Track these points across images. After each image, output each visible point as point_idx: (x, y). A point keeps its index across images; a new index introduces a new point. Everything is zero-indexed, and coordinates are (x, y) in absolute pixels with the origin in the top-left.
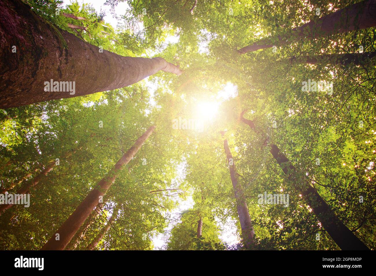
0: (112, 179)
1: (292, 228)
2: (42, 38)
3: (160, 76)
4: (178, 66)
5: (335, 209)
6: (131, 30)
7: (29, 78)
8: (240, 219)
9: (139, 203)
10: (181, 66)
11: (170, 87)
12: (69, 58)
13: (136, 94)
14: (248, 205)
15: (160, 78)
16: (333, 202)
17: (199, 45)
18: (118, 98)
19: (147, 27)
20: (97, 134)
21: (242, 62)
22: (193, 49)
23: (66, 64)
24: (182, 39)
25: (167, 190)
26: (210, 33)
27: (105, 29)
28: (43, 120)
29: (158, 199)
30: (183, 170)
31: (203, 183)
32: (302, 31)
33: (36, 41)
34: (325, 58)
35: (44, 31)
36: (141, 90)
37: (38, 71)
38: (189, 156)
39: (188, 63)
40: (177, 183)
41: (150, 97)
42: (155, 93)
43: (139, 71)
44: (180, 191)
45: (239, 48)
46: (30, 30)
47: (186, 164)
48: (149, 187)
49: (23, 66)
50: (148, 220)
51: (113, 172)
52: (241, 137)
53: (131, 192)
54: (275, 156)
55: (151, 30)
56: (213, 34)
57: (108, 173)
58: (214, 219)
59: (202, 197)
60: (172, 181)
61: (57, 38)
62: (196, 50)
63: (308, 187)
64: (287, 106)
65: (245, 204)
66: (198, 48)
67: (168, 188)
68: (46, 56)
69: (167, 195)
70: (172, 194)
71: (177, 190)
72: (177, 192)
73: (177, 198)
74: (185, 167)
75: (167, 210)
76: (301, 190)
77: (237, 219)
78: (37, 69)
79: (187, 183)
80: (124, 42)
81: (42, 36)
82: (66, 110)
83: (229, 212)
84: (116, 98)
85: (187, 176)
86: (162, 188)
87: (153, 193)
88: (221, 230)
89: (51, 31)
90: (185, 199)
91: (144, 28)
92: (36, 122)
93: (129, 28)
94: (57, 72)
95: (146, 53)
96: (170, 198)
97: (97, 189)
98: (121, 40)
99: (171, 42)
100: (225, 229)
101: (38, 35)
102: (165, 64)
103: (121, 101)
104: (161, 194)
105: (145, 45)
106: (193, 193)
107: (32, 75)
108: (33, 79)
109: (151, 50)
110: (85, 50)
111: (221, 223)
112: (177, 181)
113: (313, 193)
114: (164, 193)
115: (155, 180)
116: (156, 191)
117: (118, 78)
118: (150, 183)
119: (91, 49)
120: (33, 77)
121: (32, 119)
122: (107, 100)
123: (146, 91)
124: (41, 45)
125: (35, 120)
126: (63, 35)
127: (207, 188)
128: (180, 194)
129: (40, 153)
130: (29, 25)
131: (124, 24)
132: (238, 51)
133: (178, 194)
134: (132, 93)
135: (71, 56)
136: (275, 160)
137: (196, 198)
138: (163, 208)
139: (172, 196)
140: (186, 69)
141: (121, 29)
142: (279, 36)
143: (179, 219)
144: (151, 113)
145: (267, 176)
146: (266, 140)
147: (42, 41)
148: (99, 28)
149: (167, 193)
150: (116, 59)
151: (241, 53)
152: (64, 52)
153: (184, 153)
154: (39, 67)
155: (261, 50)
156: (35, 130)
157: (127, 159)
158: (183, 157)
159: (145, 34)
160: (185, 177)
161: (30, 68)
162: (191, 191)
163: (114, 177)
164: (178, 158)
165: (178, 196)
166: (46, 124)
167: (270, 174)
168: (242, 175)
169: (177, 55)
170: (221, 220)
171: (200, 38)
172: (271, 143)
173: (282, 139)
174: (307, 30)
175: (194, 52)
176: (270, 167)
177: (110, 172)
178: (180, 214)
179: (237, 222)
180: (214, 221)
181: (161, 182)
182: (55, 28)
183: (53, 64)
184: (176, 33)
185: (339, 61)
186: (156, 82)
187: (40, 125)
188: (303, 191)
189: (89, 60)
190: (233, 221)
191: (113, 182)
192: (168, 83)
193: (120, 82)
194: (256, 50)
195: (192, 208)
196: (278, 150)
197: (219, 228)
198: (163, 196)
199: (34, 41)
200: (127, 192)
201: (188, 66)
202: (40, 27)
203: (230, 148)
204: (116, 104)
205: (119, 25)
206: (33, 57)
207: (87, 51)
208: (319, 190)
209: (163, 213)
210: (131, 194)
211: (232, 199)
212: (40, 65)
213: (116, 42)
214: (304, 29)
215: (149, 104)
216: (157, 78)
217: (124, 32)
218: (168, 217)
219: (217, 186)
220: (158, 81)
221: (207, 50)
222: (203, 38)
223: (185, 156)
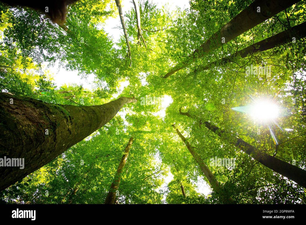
0: (118, 181)
1: (239, 169)
2: (54, 116)
3: (125, 106)
4: (134, 98)
5: (258, 147)
6: (100, 87)
7: (53, 143)
8: (205, 175)
9: (140, 190)
10: (135, 97)
11: (133, 110)
12: (72, 121)
13: (115, 122)
14: (206, 164)
15: (126, 108)
16: (255, 143)
17: (141, 82)
18: (105, 128)
19: (109, 83)
20: (99, 155)
21: (169, 82)
22: (139, 85)
23: (72, 124)
24: (131, 82)
25: (154, 174)
26: (145, 73)
27: (85, 92)
28: (63, 159)
29: (150, 182)
30: (159, 157)
31: (174, 161)
32: (194, 56)
33: (51, 120)
34: (212, 65)
35: (54, 112)
36: (117, 118)
37: (57, 137)
38: (159, 147)
39: (139, 94)
40: (159, 167)
41: (124, 121)
42: (126, 117)
43: (114, 109)
44: (162, 171)
45: (163, 76)
46: (46, 115)
47: (159, 153)
48: (143, 176)
49: (48, 137)
50: (150, 199)
51: (118, 176)
52: (185, 124)
53: (133, 185)
54: (210, 128)
55: (112, 84)
56: (146, 73)
57: (114, 178)
58: (190, 182)
59: (177, 170)
60: (155, 167)
61: (62, 112)
62: (140, 85)
63: (237, 140)
64: (203, 97)
65: (204, 164)
66: (141, 83)
67: (154, 172)
68: (59, 125)
69: (155, 177)
70: (157, 175)
71: (160, 171)
72: (160, 173)
73: (162, 176)
74: (159, 155)
75: (158, 187)
76: (234, 143)
77: (203, 176)
78: (56, 135)
79: (164, 164)
80: (99, 95)
81: (54, 115)
82: (76, 147)
83: (197, 173)
84: (104, 129)
85: (163, 160)
86: (150, 174)
87: (146, 179)
88: (197, 187)
89: (57, 109)
90: (167, 175)
91: (107, 83)
92: (60, 161)
93: (99, 87)
94: (68, 132)
95: (113, 97)
96: (157, 178)
97: (110, 191)
98: (96, 95)
99: (125, 86)
100: (199, 185)
101: (51, 115)
102: (127, 99)
103: (107, 129)
104: (151, 178)
105: (111, 92)
106: (170, 169)
107: (54, 140)
108: (55, 143)
109: (115, 94)
110: (80, 111)
111: (195, 182)
112: (158, 166)
113: (241, 142)
114: (153, 176)
115: (145, 171)
116: (147, 177)
117: (103, 119)
118: (142, 174)
119: (83, 109)
120: (55, 141)
121: (57, 161)
122: (99, 132)
123: (120, 118)
124: (55, 121)
125: (59, 161)
126: (65, 109)
127: (178, 163)
128: (163, 173)
129: (68, 181)
130: (45, 112)
131: (95, 86)
132: (164, 77)
133: (161, 174)
134: (112, 122)
135: (73, 119)
136: (210, 130)
137: (173, 172)
138: (156, 186)
139: (158, 176)
140: (139, 97)
141: (94, 89)
142: (183, 63)
143: (168, 190)
144: (128, 130)
145: (210, 142)
146: (201, 121)
147: (54, 118)
148: (82, 93)
149: (154, 176)
150: (98, 109)
151: (166, 77)
152: (69, 118)
153: (156, 147)
154: (57, 134)
155: (176, 72)
156: (60, 167)
157: (123, 164)
158: (156, 149)
159: (109, 87)
160: (162, 161)
161: (52, 137)
162: (168, 168)
163: (119, 179)
164: (154, 151)
165: (162, 175)
166: (66, 161)
167: (211, 140)
168: (195, 147)
169: (131, 91)
170: (194, 181)
171: (141, 78)
172: (204, 121)
173: (209, 117)
174: (196, 55)
175: (140, 86)
176: (210, 136)
177: (115, 177)
178: (167, 186)
179: (204, 177)
180: (190, 183)
181: (149, 170)
182: (59, 106)
183: (64, 128)
184: (126, 80)
185: (220, 64)
186: (124, 110)
187: (62, 163)
188: (235, 143)
189: (84, 116)
190: (201, 178)
191: (120, 182)
192: (131, 109)
193: (105, 121)
194: (174, 73)
195: (173, 179)
196: (210, 124)
197: (195, 186)
198: (153, 179)
199: (50, 120)
200: (130, 185)
201: (139, 95)
202: (51, 110)
203: (181, 134)
204: (105, 133)
205: (93, 87)
206: (51, 130)
207: (81, 112)
208: (243, 139)
209: (157, 190)
210: (133, 186)
211: (195, 164)
212: (57, 132)
213: (94, 97)
214: (195, 54)
215: (124, 125)
216: (124, 108)
217: (97, 90)
218: (162, 192)
219: (183, 159)
220: (125, 110)
221: (147, 83)
222: (142, 77)
223: (157, 148)
